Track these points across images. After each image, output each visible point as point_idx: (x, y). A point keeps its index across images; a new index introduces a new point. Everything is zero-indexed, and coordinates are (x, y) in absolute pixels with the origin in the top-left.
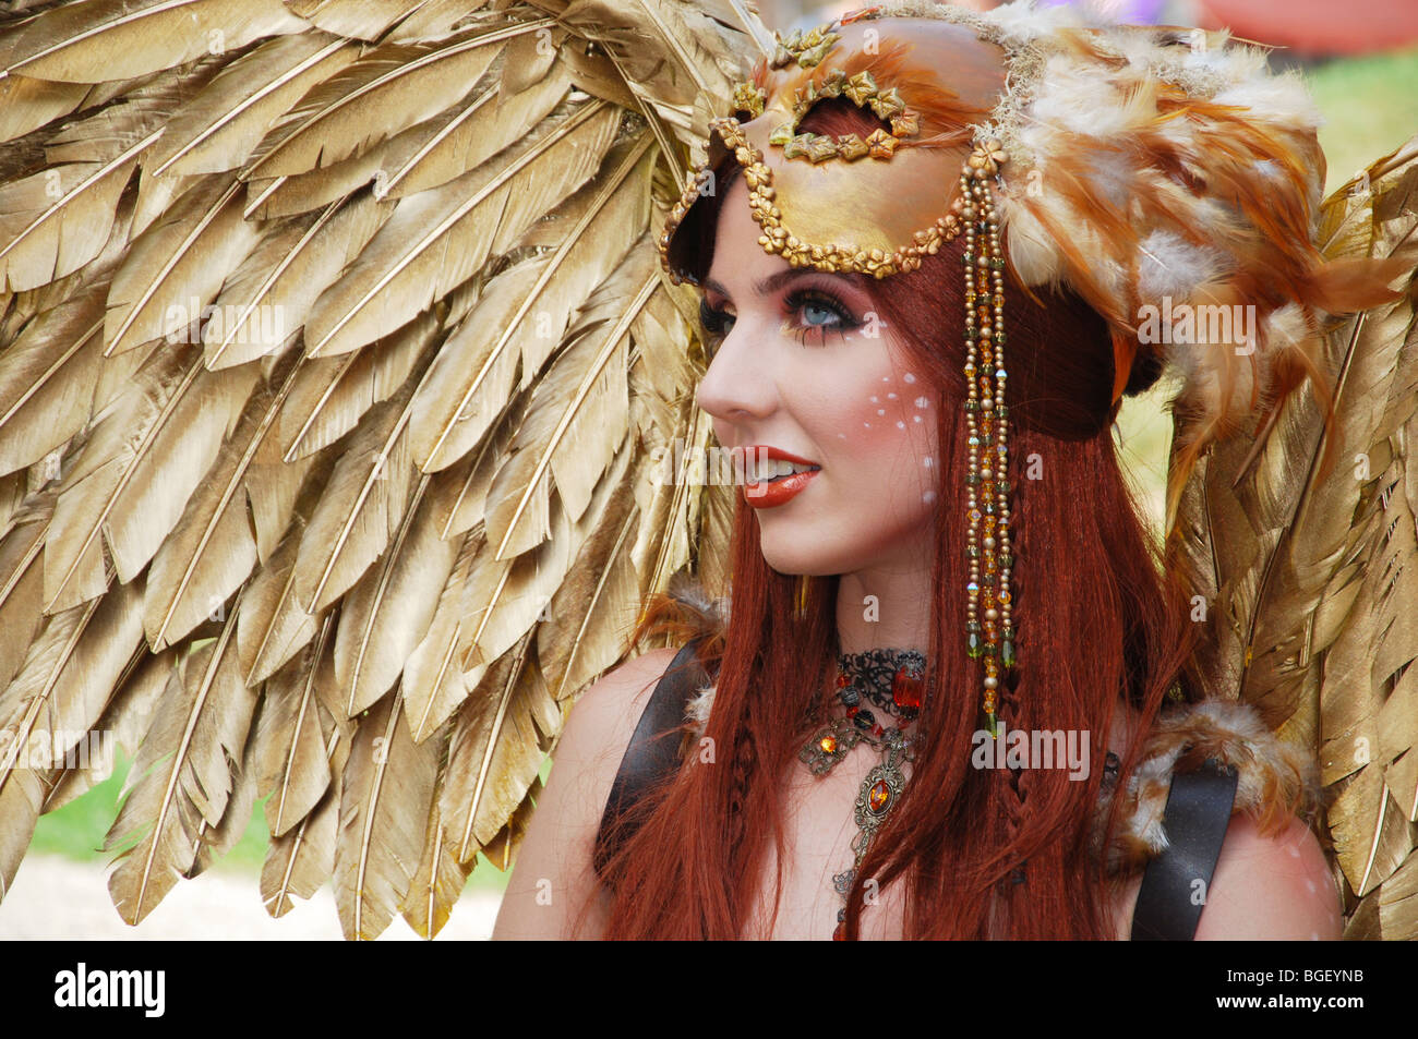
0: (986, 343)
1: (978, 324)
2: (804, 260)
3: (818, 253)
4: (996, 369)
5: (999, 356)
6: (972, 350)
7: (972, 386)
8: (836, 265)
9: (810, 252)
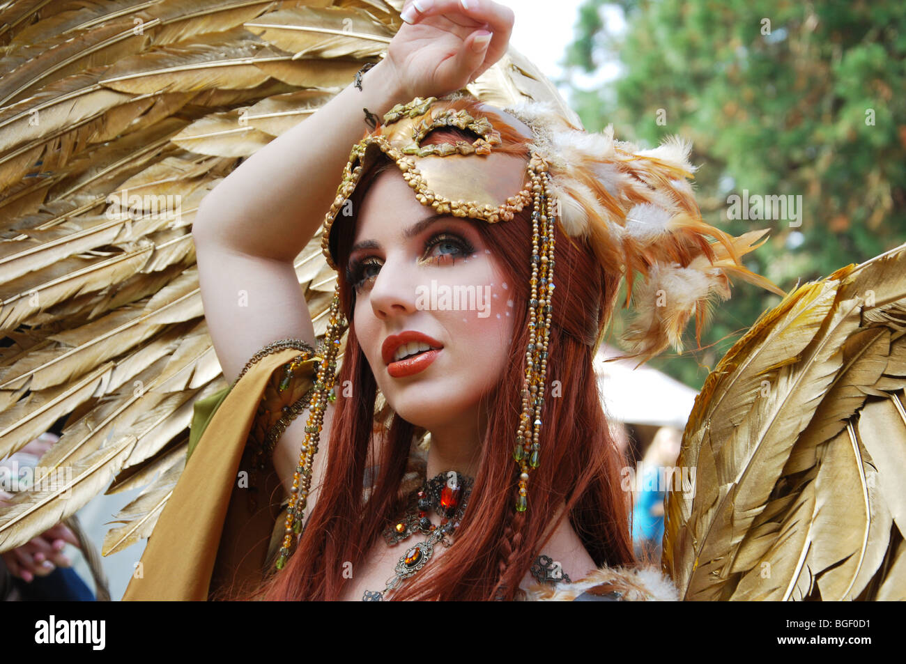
0: (545, 266)
1: (540, 254)
2: (446, 208)
3: (454, 204)
4: (548, 283)
5: (551, 275)
6: (536, 269)
7: (534, 290)
8: (467, 213)
9: (450, 204)
